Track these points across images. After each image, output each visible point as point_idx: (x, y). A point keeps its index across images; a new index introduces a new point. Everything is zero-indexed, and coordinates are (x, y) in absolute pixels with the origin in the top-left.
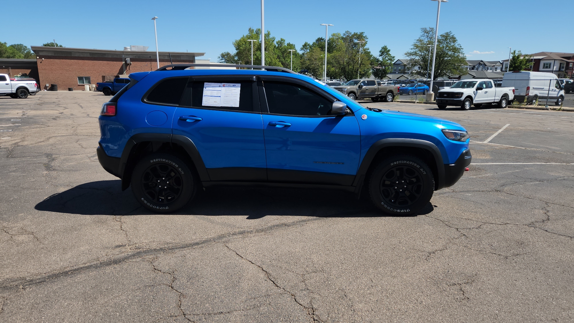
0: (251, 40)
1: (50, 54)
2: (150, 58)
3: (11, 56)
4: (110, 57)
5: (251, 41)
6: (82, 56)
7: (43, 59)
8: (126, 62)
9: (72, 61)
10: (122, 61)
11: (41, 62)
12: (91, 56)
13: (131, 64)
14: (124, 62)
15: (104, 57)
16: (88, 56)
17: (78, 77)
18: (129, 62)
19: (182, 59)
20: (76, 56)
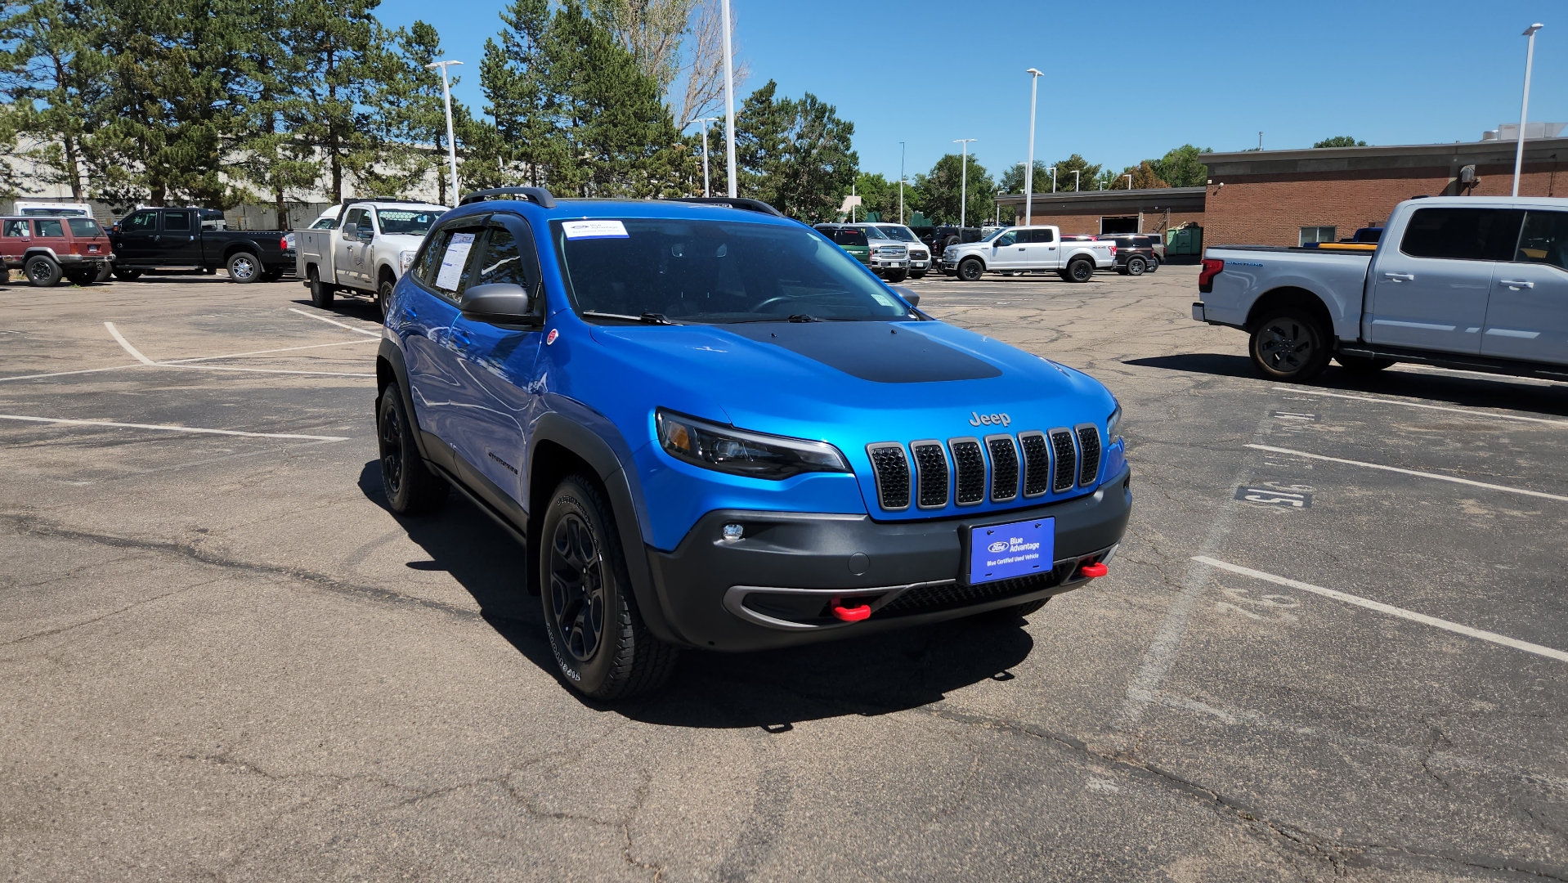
1: (1240, 171)
2: (1551, 160)
4: (1411, 165)
6: (1324, 168)
7: (1222, 184)
8: (1460, 176)
9: (1296, 184)
10: (1448, 176)
11: (1215, 194)
12: (1352, 168)
13: (1476, 183)
14: (1452, 179)
15: (1392, 167)
17: (1303, 229)
18: (1468, 178)
20: (1309, 169)
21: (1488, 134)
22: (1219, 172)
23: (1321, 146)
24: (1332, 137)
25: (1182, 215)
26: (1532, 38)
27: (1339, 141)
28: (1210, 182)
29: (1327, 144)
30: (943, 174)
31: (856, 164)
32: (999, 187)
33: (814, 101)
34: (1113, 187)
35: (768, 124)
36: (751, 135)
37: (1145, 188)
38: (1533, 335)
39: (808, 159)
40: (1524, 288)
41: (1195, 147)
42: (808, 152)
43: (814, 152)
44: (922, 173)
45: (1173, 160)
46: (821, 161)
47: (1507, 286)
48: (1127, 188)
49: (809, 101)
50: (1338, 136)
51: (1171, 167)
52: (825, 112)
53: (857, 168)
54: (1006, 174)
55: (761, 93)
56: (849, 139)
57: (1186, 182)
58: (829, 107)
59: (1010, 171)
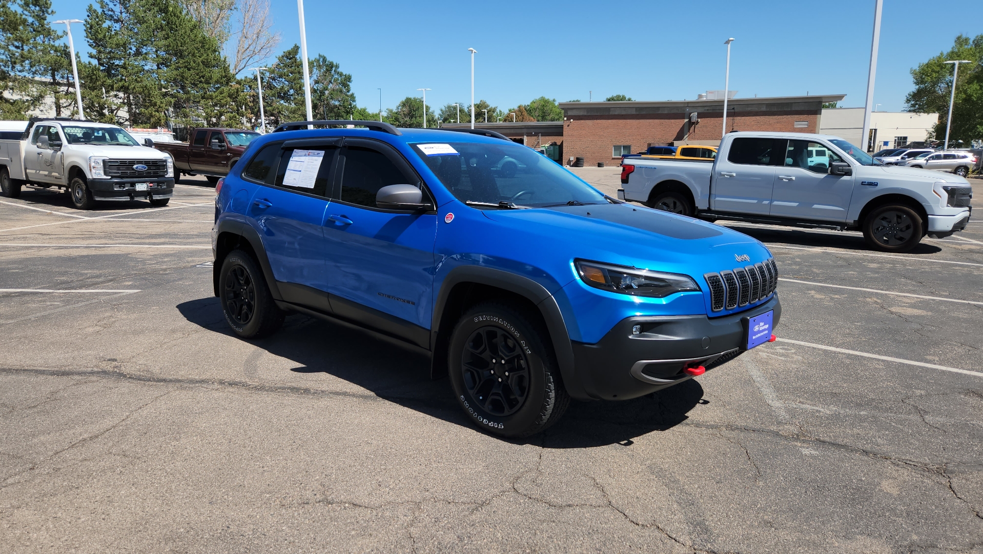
0: (955, 62)
1: (581, 113)
2: (733, 111)
3: (557, 117)
4: (666, 112)
5: (954, 64)
6: (624, 113)
7: (573, 120)
8: (690, 118)
9: (610, 121)
10: (684, 119)
11: (568, 126)
12: (637, 113)
13: (698, 122)
14: (687, 120)
15: (657, 113)
16: (632, 113)
17: (614, 146)
18: (694, 119)
19: (795, 108)
20: (616, 113)
21: (700, 96)
22: (570, 113)
23: (609, 100)
24: (615, 95)
25: (547, 137)
26: (729, 45)
27: (619, 98)
28: (565, 119)
29: (612, 99)
30: (406, 110)
31: (354, 101)
32: (438, 118)
33: (324, 60)
34: (505, 120)
35: (295, 73)
36: (284, 80)
37: (522, 121)
38: (795, 204)
39: (323, 97)
40: (790, 180)
41: (547, 98)
42: (322, 93)
43: (327, 92)
44: (391, 108)
45: (535, 105)
46: (332, 98)
47: (782, 179)
48: (513, 121)
49: (321, 60)
50: (618, 94)
51: (535, 109)
52: (332, 67)
53: (354, 104)
54: (441, 110)
55: (290, 53)
56: (349, 85)
57: (544, 118)
58: (335, 64)
59: (444, 109)
